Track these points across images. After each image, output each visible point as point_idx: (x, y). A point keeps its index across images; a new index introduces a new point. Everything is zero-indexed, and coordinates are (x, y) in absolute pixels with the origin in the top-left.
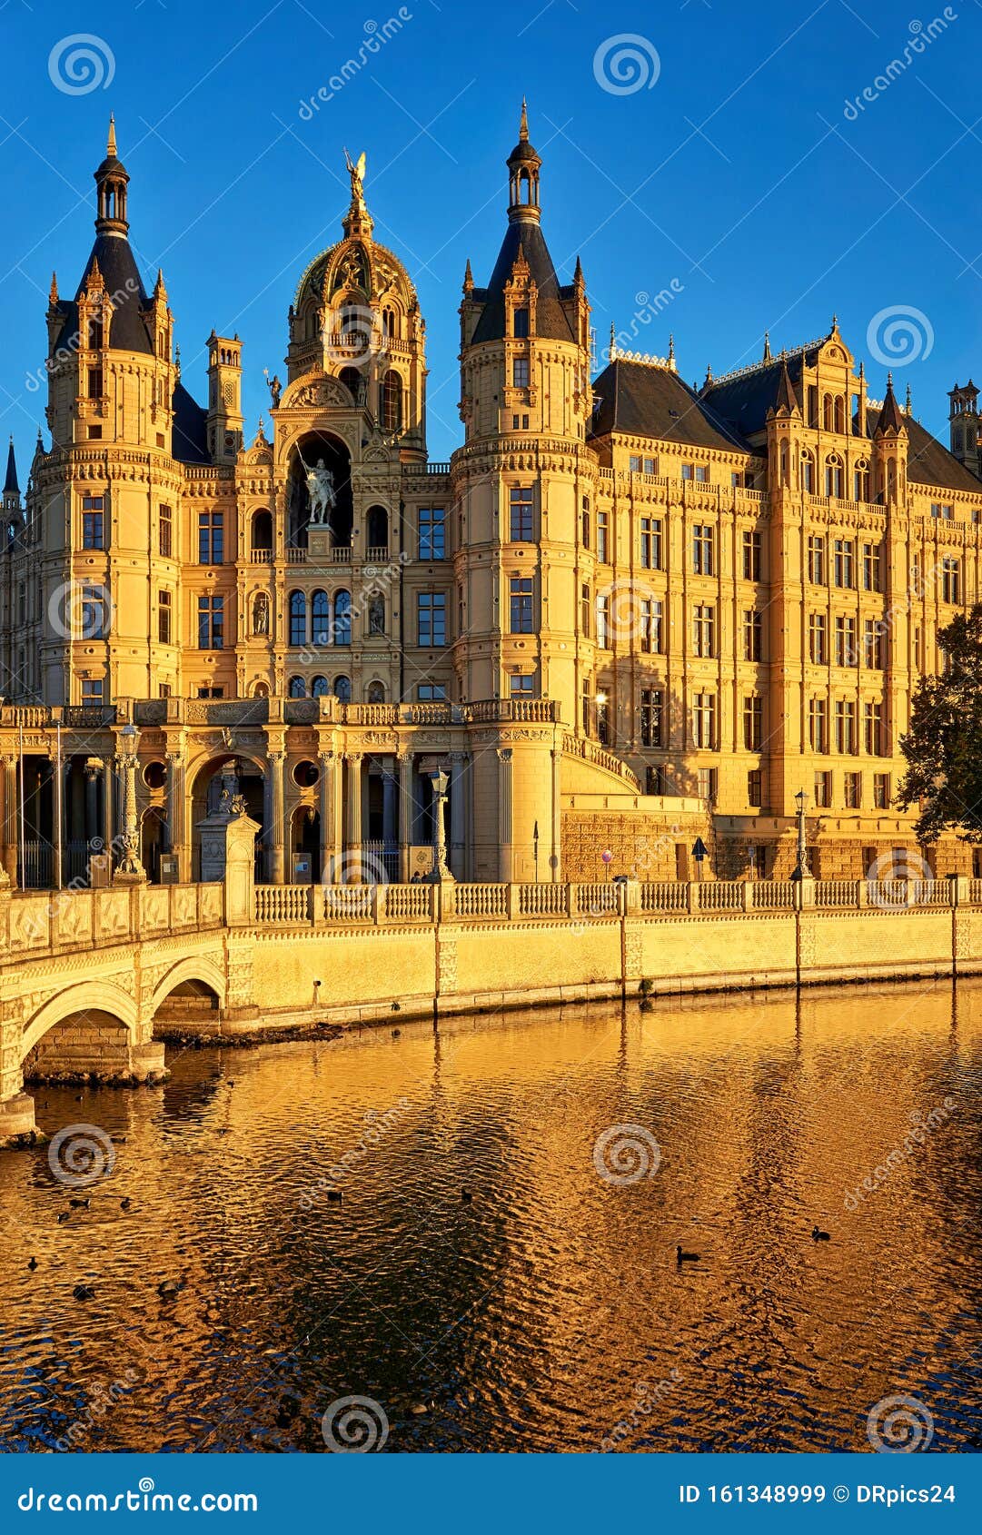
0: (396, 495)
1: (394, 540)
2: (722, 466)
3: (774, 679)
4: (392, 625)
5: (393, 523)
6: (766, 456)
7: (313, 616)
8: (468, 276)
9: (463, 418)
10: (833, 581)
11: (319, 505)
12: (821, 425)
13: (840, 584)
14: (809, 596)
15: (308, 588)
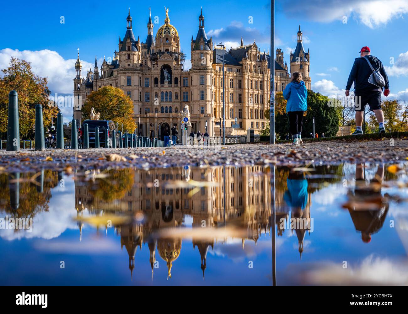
0: (180, 75)
1: (179, 83)
2: (234, 68)
3: (244, 106)
4: (179, 98)
5: (179, 80)
6: (242, 66)
7: (165, 96)
8: (192, 38)
9: (191, 62)
10: (254, 88)
11: (166, 77)
12: (252, 60)
13: (255, 89)
14: (250, 91)
15: (164, 91)
